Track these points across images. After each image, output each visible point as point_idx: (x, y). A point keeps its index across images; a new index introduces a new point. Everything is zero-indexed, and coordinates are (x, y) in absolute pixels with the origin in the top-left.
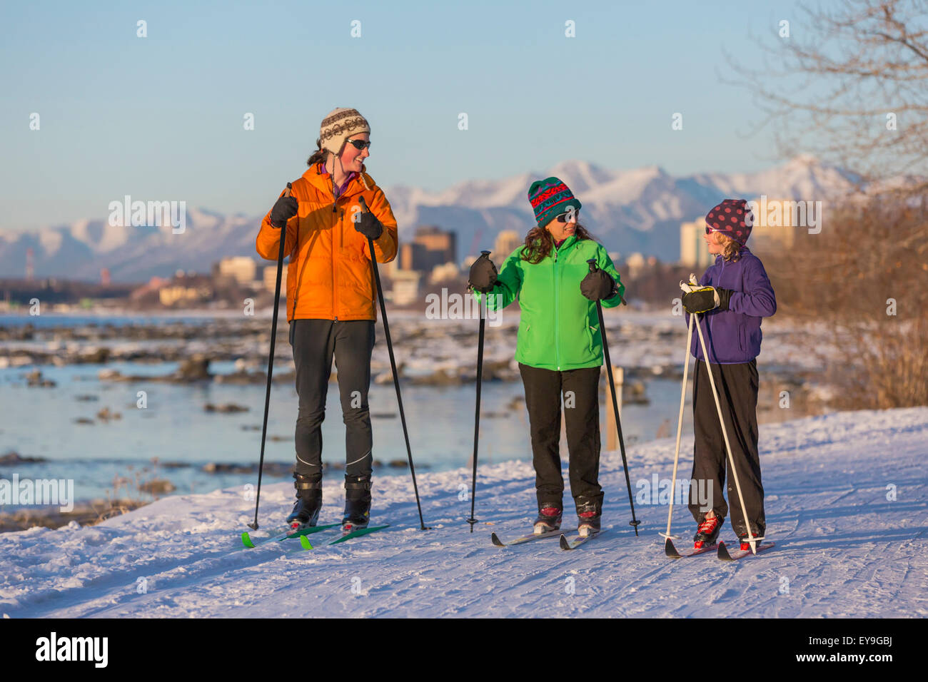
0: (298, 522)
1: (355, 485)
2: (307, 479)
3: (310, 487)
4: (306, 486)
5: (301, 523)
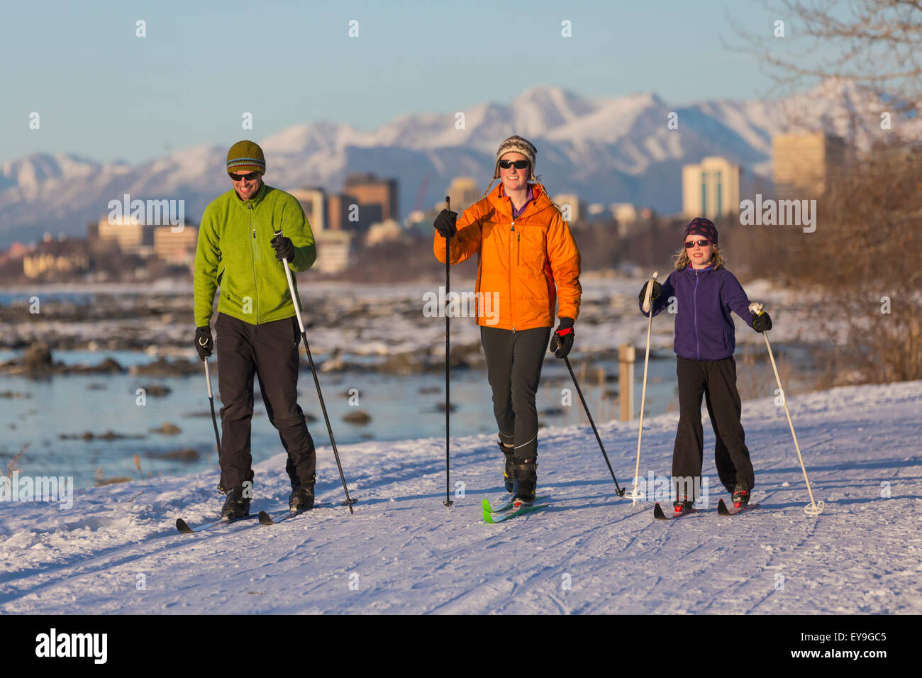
1: (522, 467)
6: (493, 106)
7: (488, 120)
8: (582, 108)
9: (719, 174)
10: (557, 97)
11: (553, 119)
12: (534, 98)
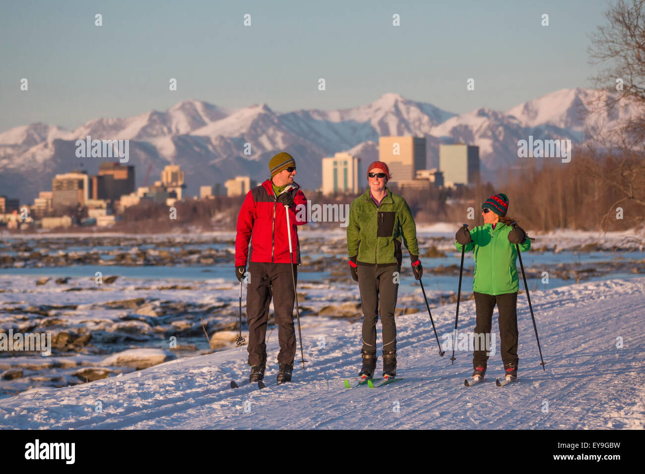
0: (365, 376)
1: (388, 356)
2: (369, 353)
3: (370, 357)
4: (367, 357)
5: (367, 376)
6: (155, 113)
7: (152, 122)
8: (215, 113)
9: (346, 163)
10: (199, 106)
11: (196, 122)
12: (182, 108)
